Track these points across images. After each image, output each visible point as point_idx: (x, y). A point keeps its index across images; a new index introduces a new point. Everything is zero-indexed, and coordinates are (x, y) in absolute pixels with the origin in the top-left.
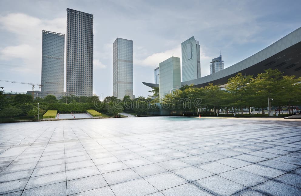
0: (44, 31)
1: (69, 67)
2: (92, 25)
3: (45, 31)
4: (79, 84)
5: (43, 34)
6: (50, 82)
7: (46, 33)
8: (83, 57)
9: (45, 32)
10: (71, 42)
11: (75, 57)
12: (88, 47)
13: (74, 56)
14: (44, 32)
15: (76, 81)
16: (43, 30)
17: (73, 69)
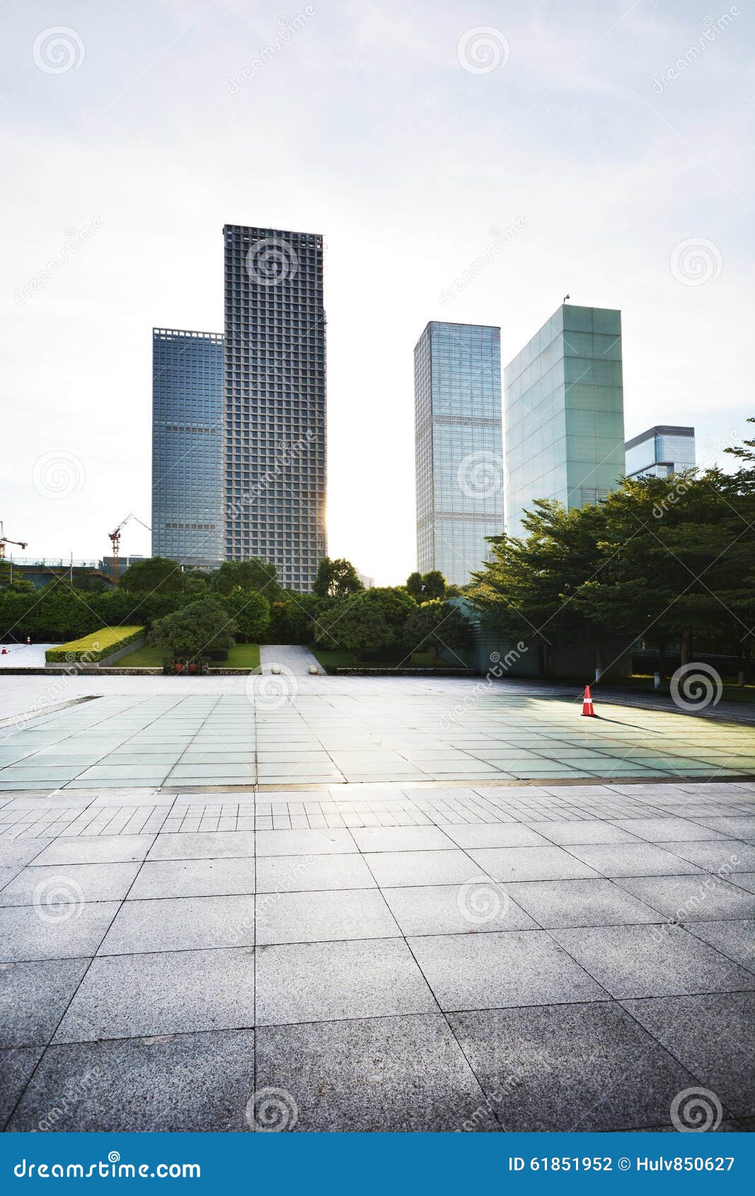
0: (157, 332)
1: (234, 461)
2: (320, 278)
3: (160, 329)
4: (272, 526)
5: (155, 341)
6: (182, 522)
7: (166, 335)
8: (284, 414)
9: (163, 332)
10: (238, 358)
11: (255, 417)
12: (304, 372)
13: (251, 412)
14: (160, 335)
15: (259, 512)
16: (154, 329)
17: (246, 466)
